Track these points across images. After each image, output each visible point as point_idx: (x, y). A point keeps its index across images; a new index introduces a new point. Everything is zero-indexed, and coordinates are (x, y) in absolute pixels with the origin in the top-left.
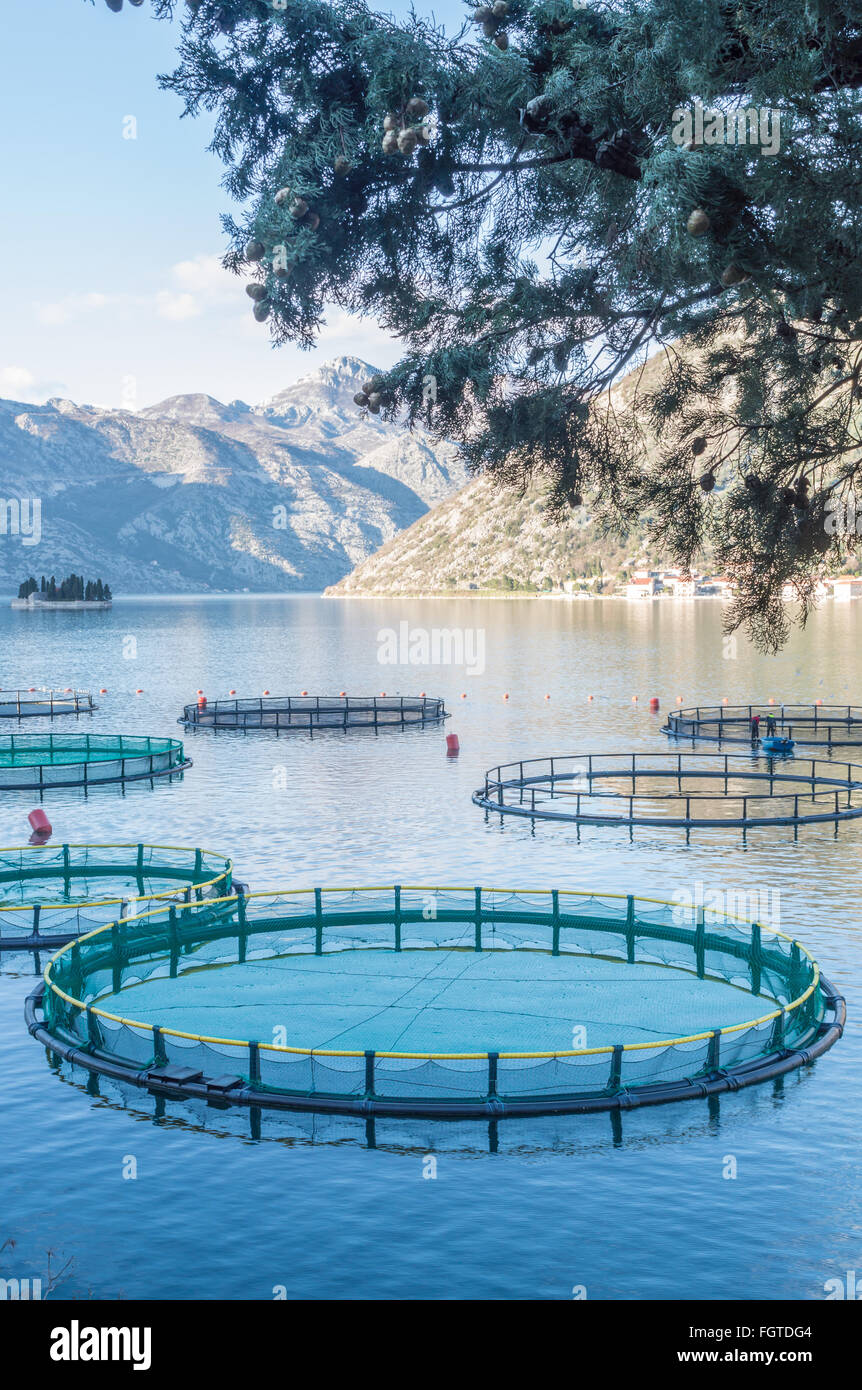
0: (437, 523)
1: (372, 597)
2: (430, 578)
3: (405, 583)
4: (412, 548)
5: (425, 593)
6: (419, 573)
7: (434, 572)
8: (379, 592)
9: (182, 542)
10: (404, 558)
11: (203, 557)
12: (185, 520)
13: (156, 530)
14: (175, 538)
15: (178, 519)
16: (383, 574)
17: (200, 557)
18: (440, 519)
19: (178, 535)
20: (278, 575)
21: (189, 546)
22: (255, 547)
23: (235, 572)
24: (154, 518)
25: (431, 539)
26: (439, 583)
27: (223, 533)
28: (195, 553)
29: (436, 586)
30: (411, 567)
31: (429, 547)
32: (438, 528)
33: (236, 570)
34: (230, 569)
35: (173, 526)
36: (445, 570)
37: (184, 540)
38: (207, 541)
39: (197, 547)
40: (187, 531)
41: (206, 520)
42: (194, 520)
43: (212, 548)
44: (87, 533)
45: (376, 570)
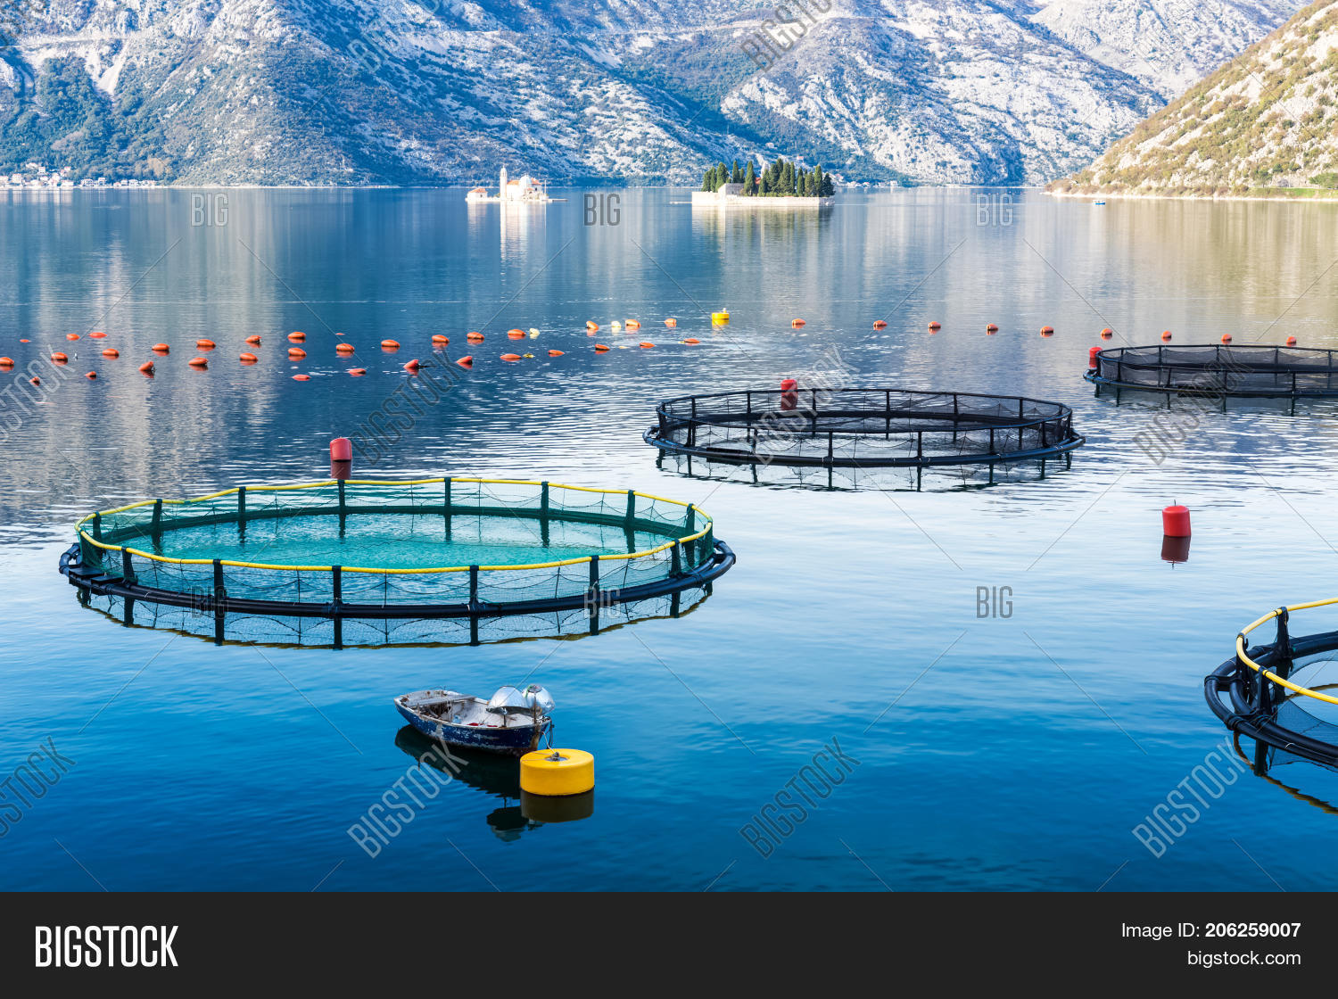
0: (1228, 92)
1: (1139, 197)
2: (1228, 170)
3: (1190, 176)
4: (1194, 126)
5: (1223, 191)
6: (1210, 163)
7: (1234, 161)
8: (1150, 189)
9: (807, 118)
10: (1183, 142)
11: (836, 138)
12: (812, 87)
13: (772, 101)
14: (799, 113)
15: (802, 87)
16: (1151, 163)
17: (831, 139)
18: (1232, 88)
19: (803, 109)
20: (938, 164)
21: (816, 123)
22: (906, 125)
23: (877, 160)
24: (771, 85)
25: (1222, 115)
26: (1243, 178)
27: (862, 106)
28: (825, 132)
29: (1239, 182)
30: (1196, 155)
31: (1220, 126)
32: (1229, 100)
33: (879, 157)
34: (872, 155)
35: (796, 96)
36: (1251, 158)
37: (810, 115)
38: (842, 116)
39: (828, 124)
40: (811, 104)
41: (839, 89)
42: (824, 87)
43: (847, 127)
44: (681, 105)
45: (1139, 158)
